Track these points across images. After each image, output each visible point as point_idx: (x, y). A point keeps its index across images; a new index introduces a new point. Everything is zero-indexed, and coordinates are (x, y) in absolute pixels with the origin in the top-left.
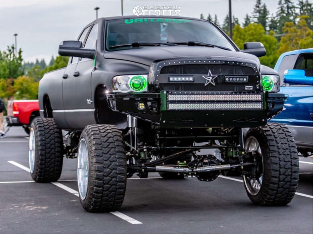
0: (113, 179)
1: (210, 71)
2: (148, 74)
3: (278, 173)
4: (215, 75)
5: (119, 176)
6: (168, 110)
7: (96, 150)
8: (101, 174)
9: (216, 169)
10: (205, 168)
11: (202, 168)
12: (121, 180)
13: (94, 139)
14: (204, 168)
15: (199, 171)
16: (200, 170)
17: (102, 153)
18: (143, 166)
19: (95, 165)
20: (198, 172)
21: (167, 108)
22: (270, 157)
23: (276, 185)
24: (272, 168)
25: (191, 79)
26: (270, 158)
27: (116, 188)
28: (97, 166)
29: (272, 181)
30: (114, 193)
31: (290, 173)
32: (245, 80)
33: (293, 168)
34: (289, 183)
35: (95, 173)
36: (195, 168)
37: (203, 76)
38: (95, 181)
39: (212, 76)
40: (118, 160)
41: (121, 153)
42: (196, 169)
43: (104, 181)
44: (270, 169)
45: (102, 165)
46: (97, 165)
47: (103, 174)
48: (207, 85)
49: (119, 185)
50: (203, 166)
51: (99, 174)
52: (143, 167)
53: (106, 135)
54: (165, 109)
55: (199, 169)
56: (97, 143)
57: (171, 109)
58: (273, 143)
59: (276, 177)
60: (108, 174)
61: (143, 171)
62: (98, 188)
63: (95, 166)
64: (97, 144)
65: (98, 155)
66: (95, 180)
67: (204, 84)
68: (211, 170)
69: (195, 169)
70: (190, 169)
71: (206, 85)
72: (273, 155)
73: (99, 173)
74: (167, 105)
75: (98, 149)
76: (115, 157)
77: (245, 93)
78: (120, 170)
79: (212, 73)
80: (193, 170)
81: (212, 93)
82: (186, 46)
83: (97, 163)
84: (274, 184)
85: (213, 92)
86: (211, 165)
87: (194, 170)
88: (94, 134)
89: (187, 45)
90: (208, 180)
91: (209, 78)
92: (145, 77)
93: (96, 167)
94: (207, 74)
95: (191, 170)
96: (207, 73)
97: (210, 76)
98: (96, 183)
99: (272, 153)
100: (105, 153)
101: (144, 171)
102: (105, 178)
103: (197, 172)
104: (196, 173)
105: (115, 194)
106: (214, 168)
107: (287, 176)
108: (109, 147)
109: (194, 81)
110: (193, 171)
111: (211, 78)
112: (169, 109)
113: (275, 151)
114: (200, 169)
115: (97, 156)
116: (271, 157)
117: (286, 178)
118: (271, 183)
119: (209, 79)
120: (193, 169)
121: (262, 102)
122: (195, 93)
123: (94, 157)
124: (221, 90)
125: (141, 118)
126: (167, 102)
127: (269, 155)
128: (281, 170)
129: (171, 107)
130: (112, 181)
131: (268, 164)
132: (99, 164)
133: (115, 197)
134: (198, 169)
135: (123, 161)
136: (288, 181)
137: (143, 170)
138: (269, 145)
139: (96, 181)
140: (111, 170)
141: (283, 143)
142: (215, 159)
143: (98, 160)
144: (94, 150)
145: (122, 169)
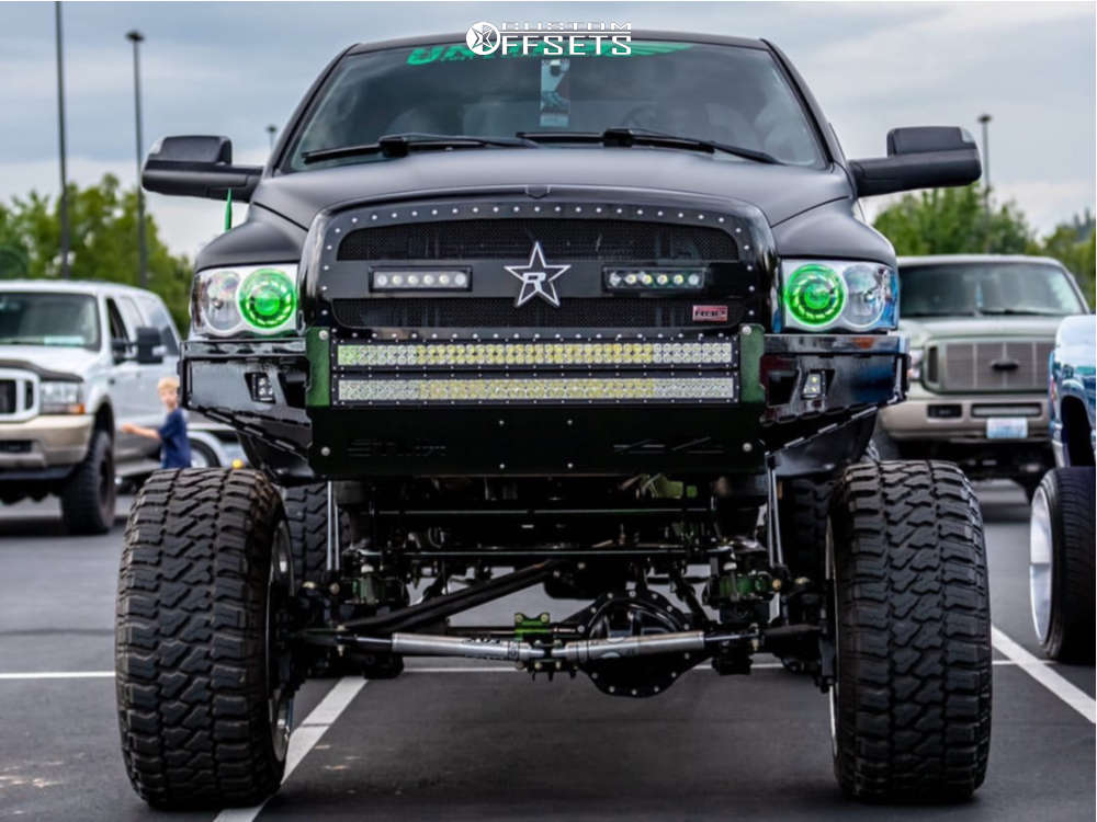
0: (198, 680)
1: (537, 247)
2: (297, 262)
3: (885, 666)
4: (562, 264)
5: (217, 669)
6: (335, 403)
7: (136, 567)
8: (146, 659)
9: (641, 647)
10: (597, 644)
11: (585, 643)
12: (228, 683)
13: (140, 522)
14: (593, 644)
15: (570, 654)
16: (578, 653)
17: (153, 578)
18: (341, 633)
19: (127, 625)
20: (569, 659)
21: (334, 395)
22: (854, 599)
23: (883, 718)
24: (859, 648)
25: (461, 280)
26: (855, 606)
27: (209, 714)
28: (134, 629)
29: (865, 702)
30: (207, 733)
31: (939, 669)
32: (694, 280)
33: (949, 648)
34: (937, 711)
35: (127, 655)
36: (557, 642)
37: (509, 268)
38: (127, 685)
39: (545, 265)
40: (215, 605)
41: (234, 578)
42: (563, 646)
43: (160, 686)
44: (855, 652)
45: (155, 624)
46: (132, 625)
47: (157, 658)
48: (525, 305)
49: (223, 704)
50: (609, 634)
51: (139, 657)
52: (339, 637)
53: (189, 509)
54: (325, 402)
55: (574, 650)
56: (145, 539)
57: (347, 402)
58: (876, 544)
59: (878, 686)
60: (173, 658)
61: (341, 654)
62: (141, 715)
63: (127, 629)
64: (147, 542)
65: (139, 584)
66: (128, 681)
67: (513, 300)
68: (624, 654)
69: (559, 647)
70: (534, 647)
71: (520, 302)
72: (867, 594)
73: (140, 654)
74: (334, 385)
75: (145, 563)
76: (208, 595)
77: (690, 338)
78: (220, 645)
79: (547, 256)
80: (548, 650)
81: (545, 337)
82: (599, 148)
83: (134, 618)
84: (876, 711)
85: (548, 331)
86: (643, 630)
87: (555, 652)
88: (146, 504)
89: (601, 144)
90: (634, 692)
91: (532, 277)
92: (290, 271)
93: (130, 631)
94: (525, 260)
95: (540, 652)
96: (528, 256)
97: (537, 267)
98: (131, 692)
99: (864, 586)
100: (167, 580)
101: (345, 651)
102: (164, 674)
103: (563, 658)
104: (562, 664)
105: (210, 738)
106: (636, 645)
107: (924, 680)
108: (186, 554)
109: (469, 289)
110: (548, 654)
111: (542, 276)
112: (340, 402)
113: (879, 579)
114: (577, 646)
115: (135, 588)
116: (858, 603)
117: (922, 687)
118: (861, 710)
119: (536, 278)
120: (550, 648)
121: (736, 374)
122: (475, 336)
123: (129, 591)
124: (562, 325)
125: (264, 437)
126: (332, 372)
127: (853, 594)
128: (898, 656)
129: (349, 391)
130: (190, 689)
131: (849, 630)
132: (141, 622)
133: (214, 751)
134: (569, 649)
135: (237, 609)
136: (933, 703)
137: (340, 648)
138: (854, 550)
139: (131, 685)
140: (186, 645)
141: (915, 543)
142: (664, 608)
143: (136, 605)
144: (130, 567)
145: (230, 641)
